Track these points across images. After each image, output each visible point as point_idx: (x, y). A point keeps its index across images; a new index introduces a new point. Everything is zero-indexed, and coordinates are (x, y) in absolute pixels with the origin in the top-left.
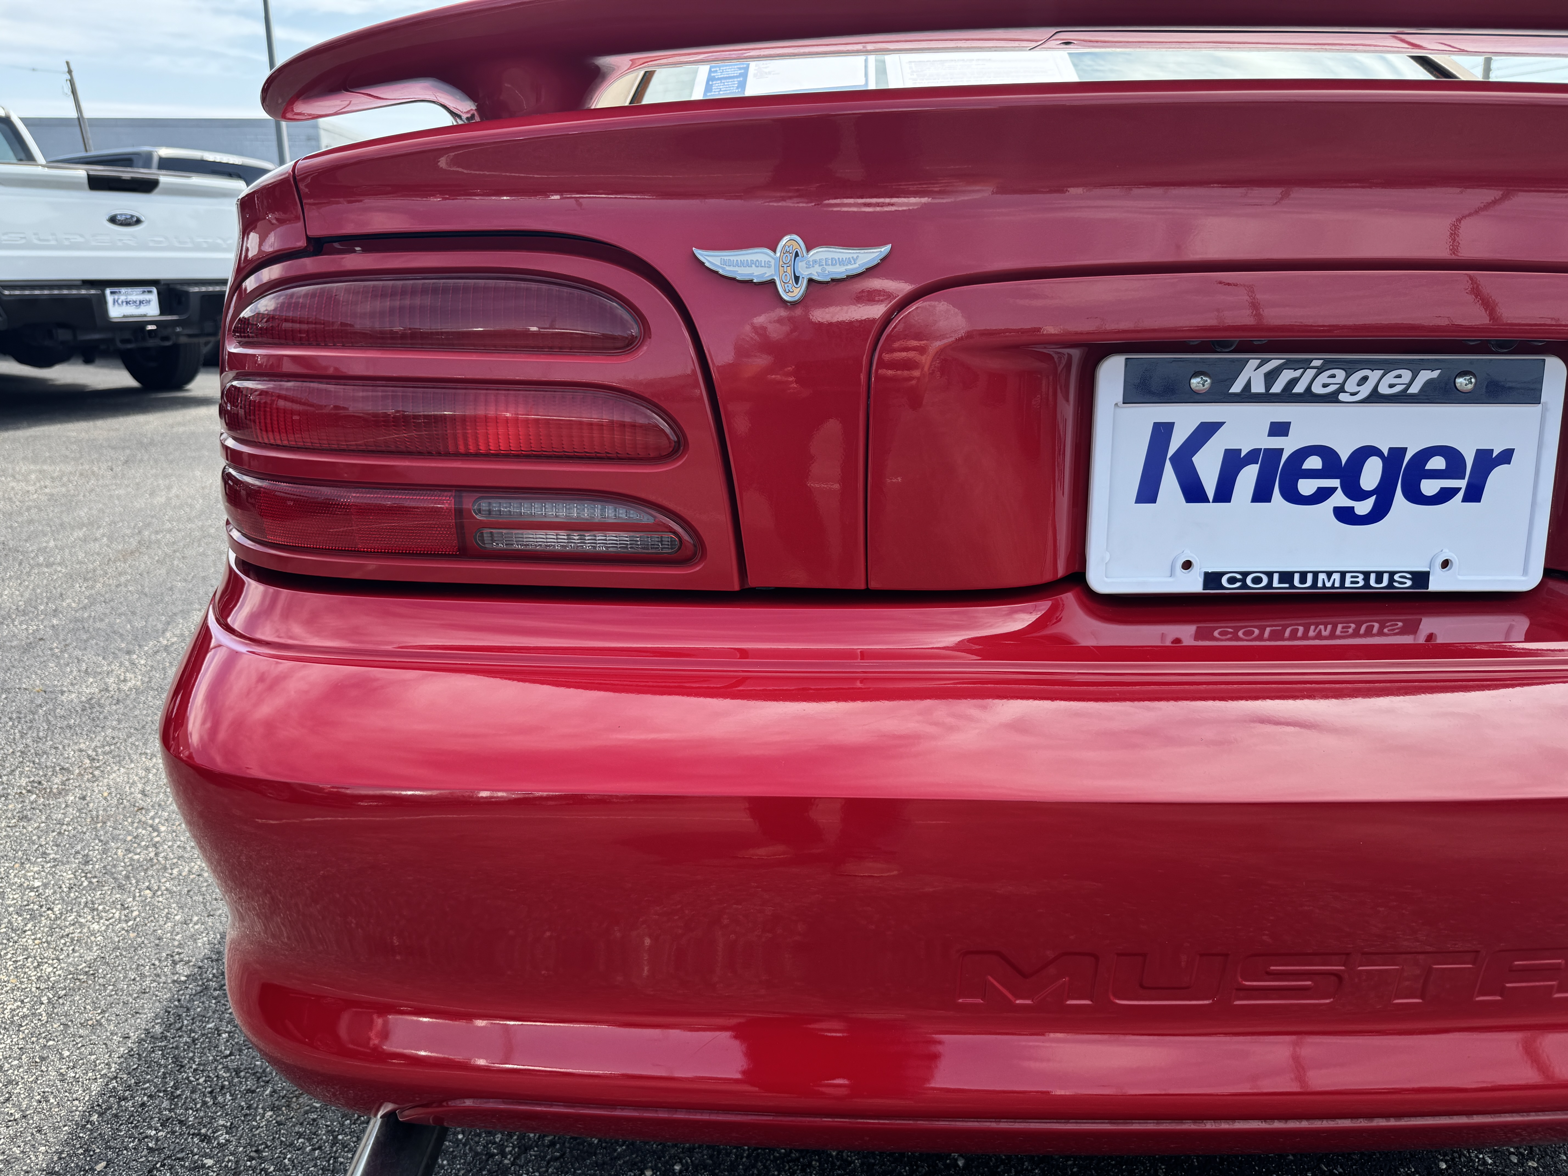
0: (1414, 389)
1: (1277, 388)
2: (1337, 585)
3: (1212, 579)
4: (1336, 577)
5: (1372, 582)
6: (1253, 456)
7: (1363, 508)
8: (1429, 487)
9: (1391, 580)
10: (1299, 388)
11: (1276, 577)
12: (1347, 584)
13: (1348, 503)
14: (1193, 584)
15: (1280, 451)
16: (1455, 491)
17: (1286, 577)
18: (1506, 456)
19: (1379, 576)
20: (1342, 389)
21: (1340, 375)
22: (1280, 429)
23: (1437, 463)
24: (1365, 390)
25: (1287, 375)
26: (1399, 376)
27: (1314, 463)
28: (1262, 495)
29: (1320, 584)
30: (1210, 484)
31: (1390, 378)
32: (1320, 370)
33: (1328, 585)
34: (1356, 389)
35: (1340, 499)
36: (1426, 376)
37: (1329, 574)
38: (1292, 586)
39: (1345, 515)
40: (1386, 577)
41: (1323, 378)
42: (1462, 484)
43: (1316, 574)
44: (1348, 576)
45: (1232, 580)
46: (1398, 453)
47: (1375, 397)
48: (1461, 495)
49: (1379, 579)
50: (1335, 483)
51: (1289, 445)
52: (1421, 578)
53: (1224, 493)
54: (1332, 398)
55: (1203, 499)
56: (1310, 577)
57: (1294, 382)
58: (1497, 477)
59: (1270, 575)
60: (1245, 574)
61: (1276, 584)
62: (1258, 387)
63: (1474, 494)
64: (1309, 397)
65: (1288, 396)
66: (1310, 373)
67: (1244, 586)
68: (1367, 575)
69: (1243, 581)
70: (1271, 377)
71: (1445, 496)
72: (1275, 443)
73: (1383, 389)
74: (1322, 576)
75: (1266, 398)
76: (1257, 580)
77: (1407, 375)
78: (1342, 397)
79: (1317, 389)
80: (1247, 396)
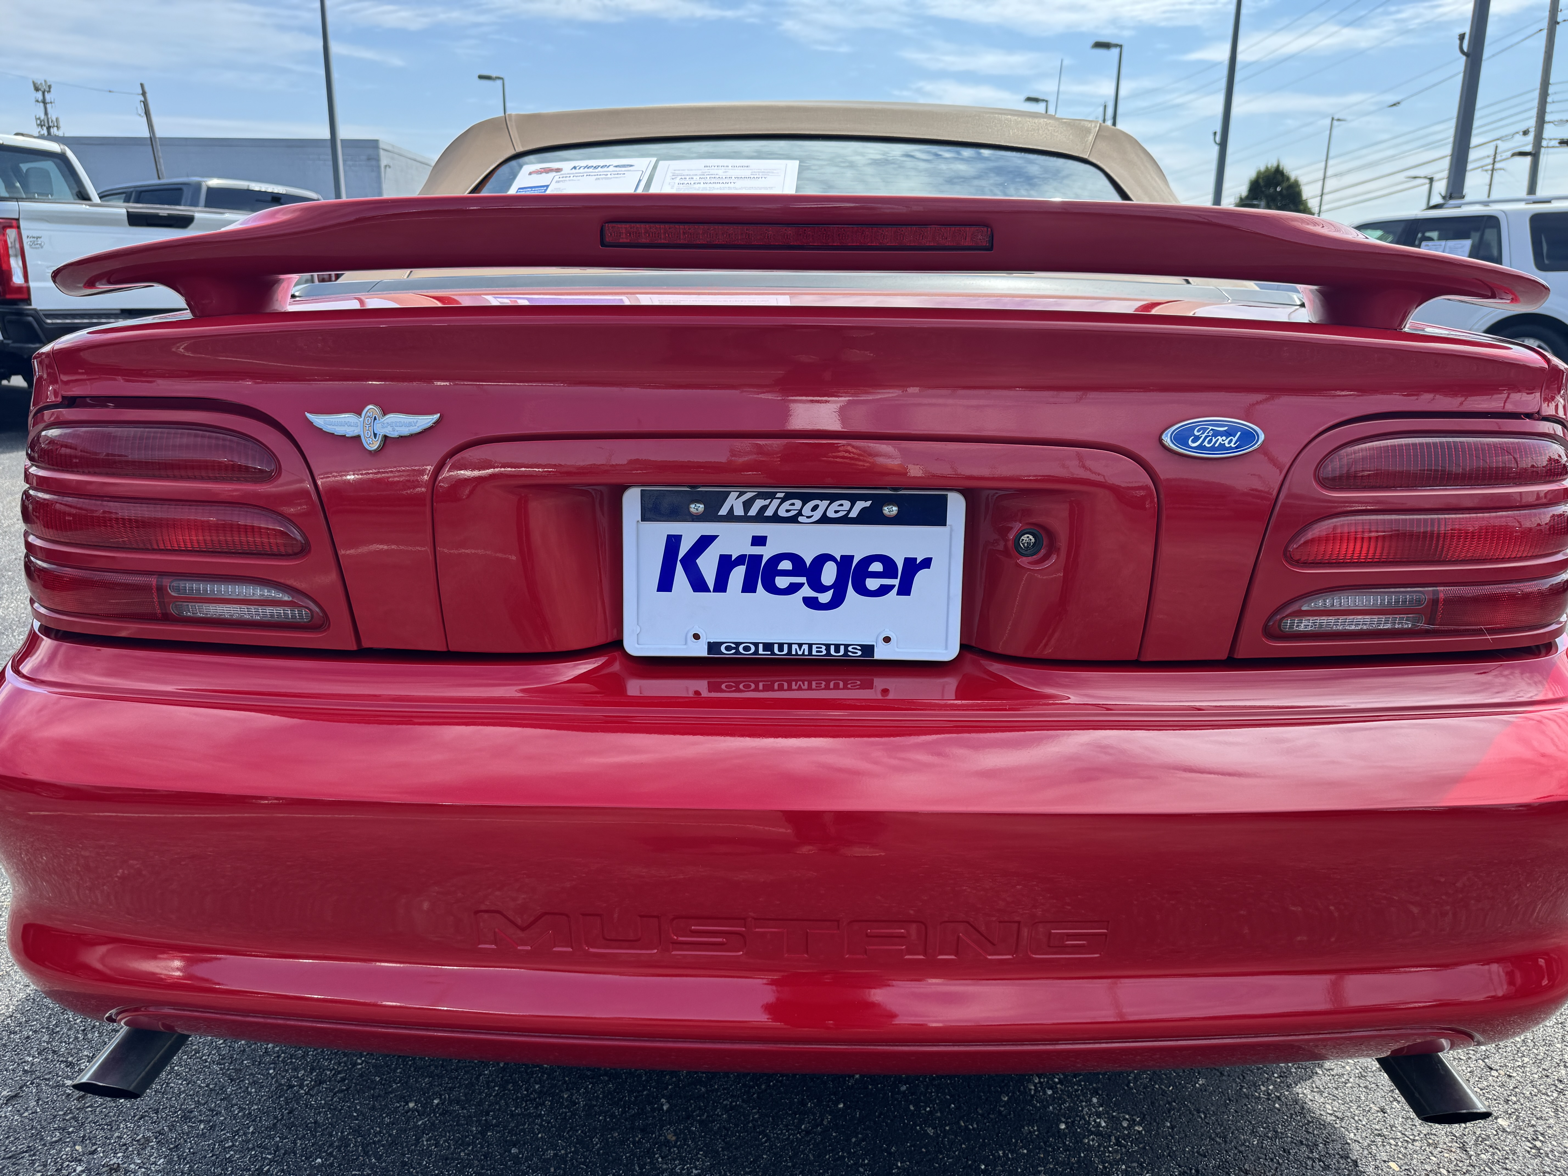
0: (854, 514)
1: (753, 512)
2: (806, 653)
3: (713, 647)
4: (806, 647)
5: (832, 652)
6: (741, 560)
7: (825, 598)
8: (872, 584)
9: (846, 650)
10: (769, 512)
11: (761, 646)
12: (814, 653)
13: (813, 594)
14: (700, 650)
15: (761, 556)
16: (891, 587)
17: (768, 646)
18: (927, 563)
19: (837, 647)
20: (800, 513)
21: (798, 503)
22: (759, 541)
23: (877, 567)
24: (818, 515)
25: (759, 503)
26: (841, 505)
27: (786, 565)
28: (749, 587)
29: (794, 653)
30: (710, 579)
31: (835, 506)
32: (783, 500)
33: (800, 653)
34: (811, 514)
35: (807, 591)
36: (860, 505)
37: (800, 645)
38: (773, 653)
39: (811, 603)
40: (842, 648)
41: (786, 505)
42: (896, 582)
43: (790, 645)
44: (814, 647)
45: (728, 648)
46: (847, 559)
47: (824, 520)
48: (896, 589)
49: (837, 649)
50: (803, 580)
51: (767, 552)
52: (868, 649)
53: (721, 585)
54: (794, 520)
55: (705, 589)
56: (786, 647)
57: (764, 508)
58: (921, 578)
59: (756, 645)
60: (738, 644)
61: (761, 651)
62: (739, 511)
63: (905, 589)
64: (776, 519)
65: (760, 518)
66: (776, 502)
67: (738, 652)
68: (828, 646)
69: (737, 648)
70: (747, 505)
71: (884, 590)
72: (757, 550)
73: (831, 514)
74: (794, 647)
75: (745, 519)
76: (747, 649)
77: (847, 504)
78: (800, 519)
79: (782, 513)
80: (731, 517)
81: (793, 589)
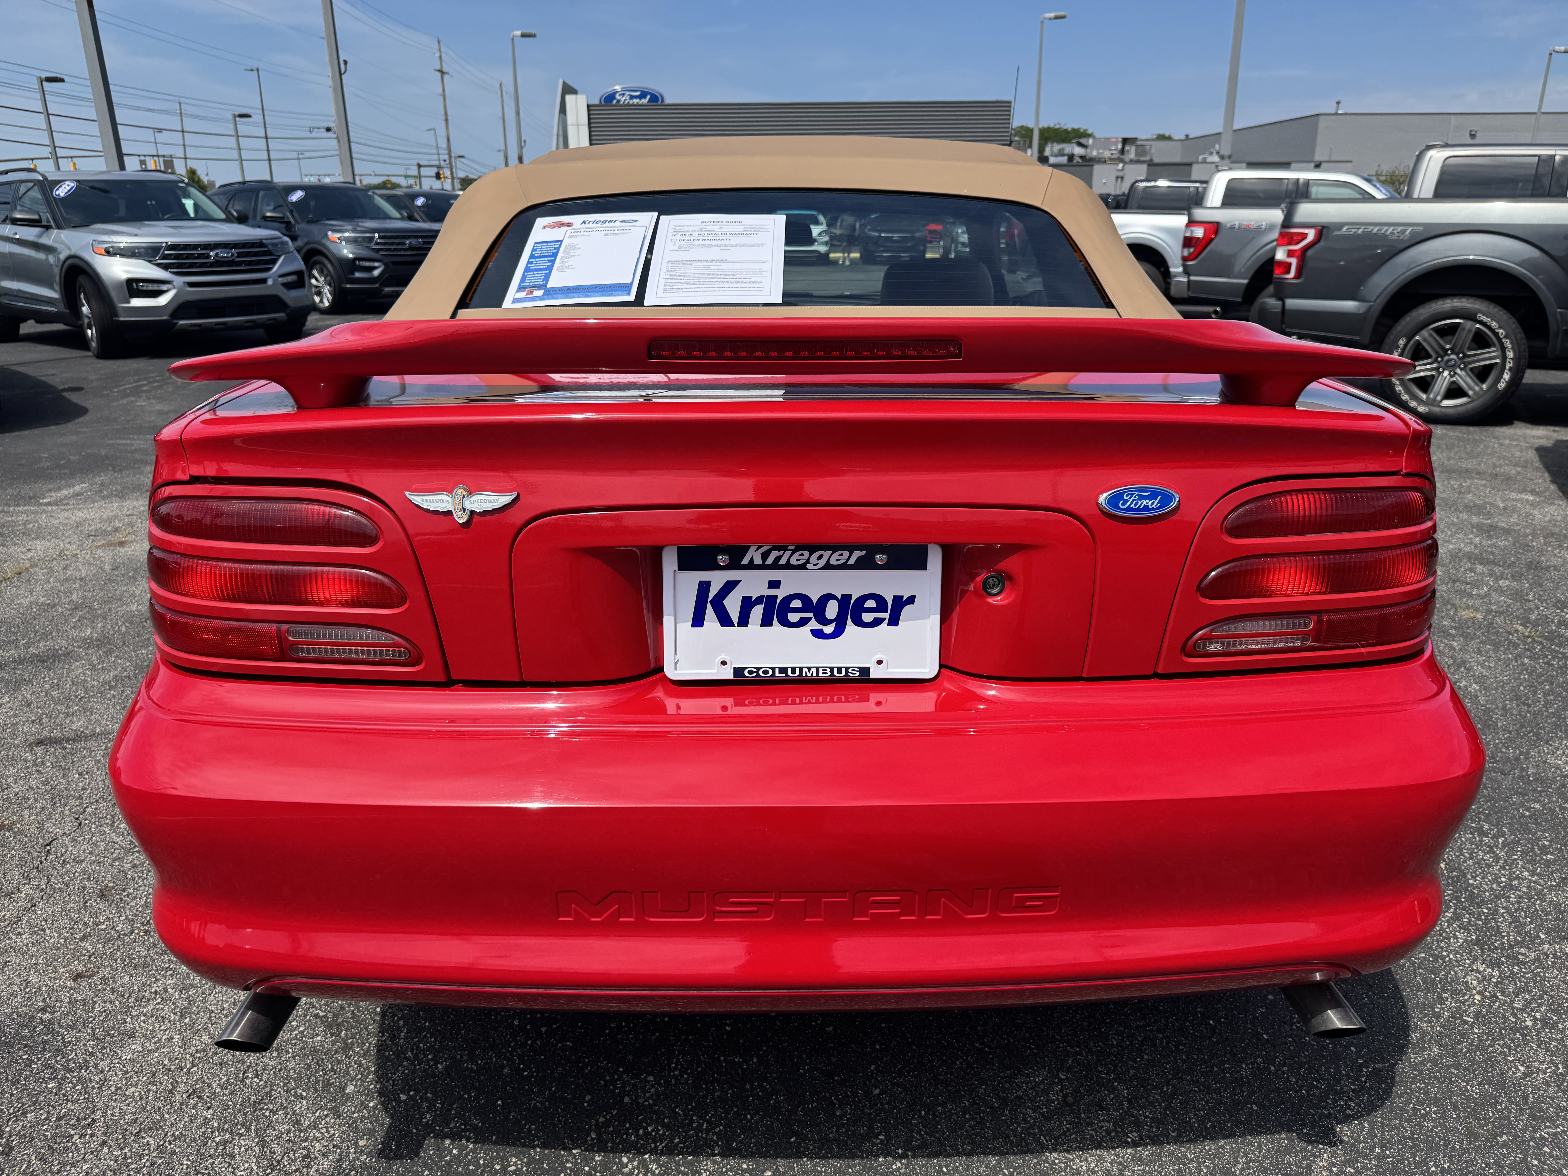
0: (852, 561)
1: (769, 561)
2: (814, 674)
3: (738, 671)
4: (814, 670)
5: (836, 673)
6: (759, 600)
7: (829, 629)
8: (867, 617)
9: (847, 672)
10: (783, 562)
11: (777, 670)
12: (821, 674)
13: (819, 627)
14: (727, 674)
15: (776, 597)
16: (882, 620)
17: (783, 670)
18: (911, 600)
19: (840, 670)
20: (808, 562)
21: (806, 554)
22: (774, 584)
23: (871, 603)
24: (822, 562)
25: (774, 555)
26: (842, 555)
27: (796, 603)
28: (766, 621)
29: (804, 674)
30: (735, 617)
31: (836, 555)
32: (794, 552)
33: (809, 675)
34: (817, 562)
35: (814, 624)
36: (857, 554)
37: (809, 669)
38: (787, 675)
39: (817, 634)
40: (844, 670)
41: (796, 555)
42: (886, 616)
43: (801, 669)
44: (821, 670)
45: (750, 672)
46: (846, 598)
47: (828, 566)
48: (887, 621)
49: (840, 671)
50: (811, 615)
52: (865, 671)
53: (744, 621)
54: (803, 567)
55: (731, 624)
56: (797, 670)
57: (778, 558)
58: (907, 611)
59: (773, 669)
60: (758, 669)
61: (777, 674)
62: (758, 561)
63: (894, 621)
64: (788, 566)
65: (775, 566)
66: (788, 553)
67: (758, 675)
68: (832, 669)
69: (757, 672)
70: (765, 556)
71: (876, 622)
72: (773, 592)
73: (833, 562)
74: (805, 670)
75: (763, 567)
76: (766, 672)
77: (846, 554)
78: (808, 566)
79: (793, 562)
80: (751, 566)
81: (802, 622)
